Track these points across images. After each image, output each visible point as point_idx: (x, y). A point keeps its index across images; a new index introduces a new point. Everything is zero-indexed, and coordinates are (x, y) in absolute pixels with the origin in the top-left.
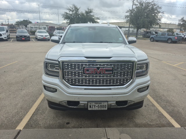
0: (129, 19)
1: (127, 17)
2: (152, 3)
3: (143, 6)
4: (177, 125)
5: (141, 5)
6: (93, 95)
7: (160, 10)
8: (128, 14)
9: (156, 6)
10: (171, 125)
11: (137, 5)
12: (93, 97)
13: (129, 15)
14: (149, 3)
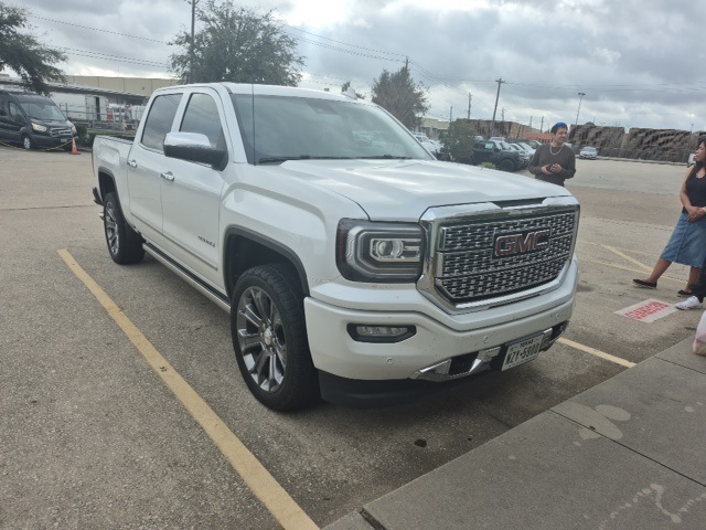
0: (187, 69)
1: (179, 60)
2: (266, 24)
3: (233, 27)
4: (631, 365)
5: (226, 25)
6: (517, 319)
7: (292, 51)
8: (182, 50)
9: (278, 37)
10: (625, 368)
11: (213, 20)
12: (517, 326)
13: (185, 54)
14: (256, 21)
